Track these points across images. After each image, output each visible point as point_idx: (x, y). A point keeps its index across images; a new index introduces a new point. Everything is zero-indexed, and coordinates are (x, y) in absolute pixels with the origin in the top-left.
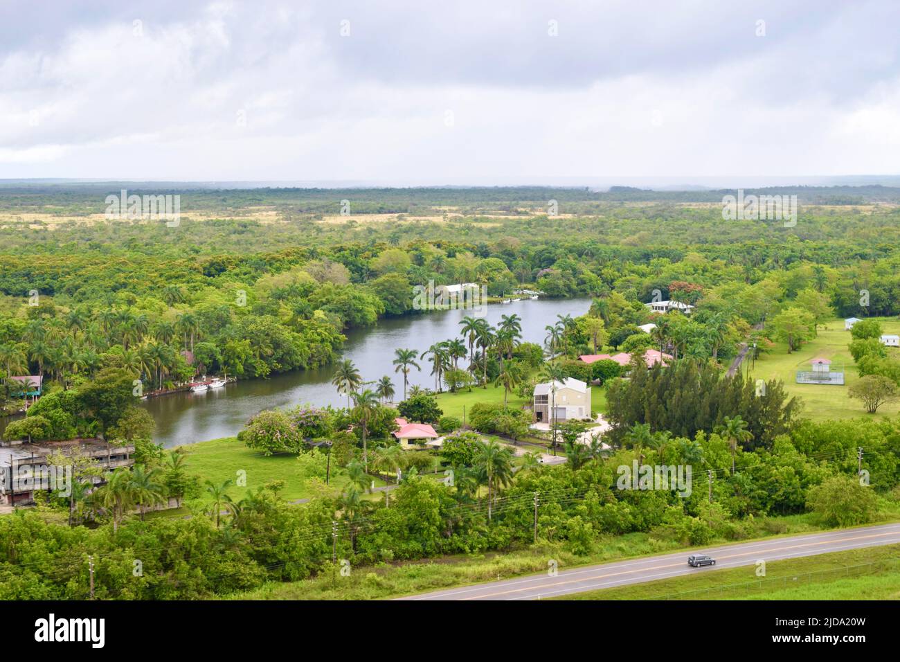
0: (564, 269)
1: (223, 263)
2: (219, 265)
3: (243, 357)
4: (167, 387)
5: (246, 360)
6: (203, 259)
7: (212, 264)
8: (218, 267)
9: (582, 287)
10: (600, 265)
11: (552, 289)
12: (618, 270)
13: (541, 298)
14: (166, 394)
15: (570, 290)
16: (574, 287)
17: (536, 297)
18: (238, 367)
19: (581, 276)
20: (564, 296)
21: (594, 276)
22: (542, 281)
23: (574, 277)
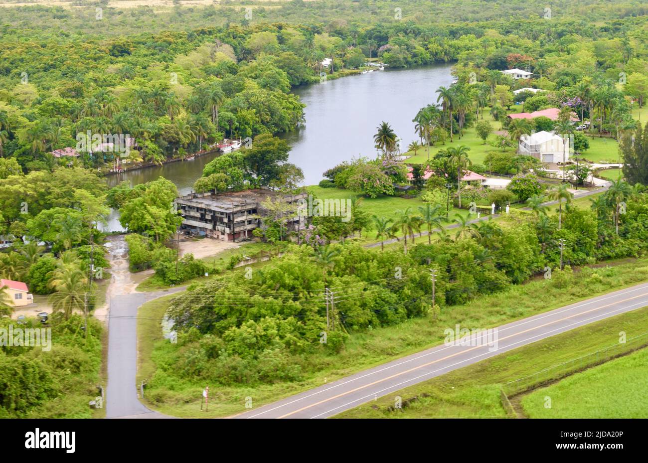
0: (400, 46)
1: (124, 45)
2: (121, 48)
3: (251, 123)
4: (205, 149)
5: (253, 126)
6: (106, 43)
7: (114, 47)
8: (120, 50)
9: (414, 59)
10: (426, 41)
11: (395, 62)
12: (441, 45)
13: (387, 69)
14: (204, 155)
15: (407, 62)
16: (410, 59)
17: (382, 69)
18: (248, 131)
19: (414, 50)
20: (403, 67)
21: (423, 50)
22: (386, 55)
23: (408, 51)
